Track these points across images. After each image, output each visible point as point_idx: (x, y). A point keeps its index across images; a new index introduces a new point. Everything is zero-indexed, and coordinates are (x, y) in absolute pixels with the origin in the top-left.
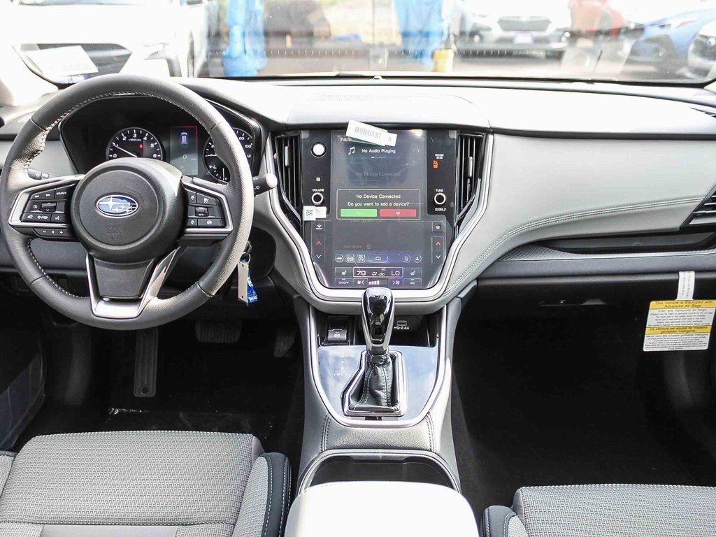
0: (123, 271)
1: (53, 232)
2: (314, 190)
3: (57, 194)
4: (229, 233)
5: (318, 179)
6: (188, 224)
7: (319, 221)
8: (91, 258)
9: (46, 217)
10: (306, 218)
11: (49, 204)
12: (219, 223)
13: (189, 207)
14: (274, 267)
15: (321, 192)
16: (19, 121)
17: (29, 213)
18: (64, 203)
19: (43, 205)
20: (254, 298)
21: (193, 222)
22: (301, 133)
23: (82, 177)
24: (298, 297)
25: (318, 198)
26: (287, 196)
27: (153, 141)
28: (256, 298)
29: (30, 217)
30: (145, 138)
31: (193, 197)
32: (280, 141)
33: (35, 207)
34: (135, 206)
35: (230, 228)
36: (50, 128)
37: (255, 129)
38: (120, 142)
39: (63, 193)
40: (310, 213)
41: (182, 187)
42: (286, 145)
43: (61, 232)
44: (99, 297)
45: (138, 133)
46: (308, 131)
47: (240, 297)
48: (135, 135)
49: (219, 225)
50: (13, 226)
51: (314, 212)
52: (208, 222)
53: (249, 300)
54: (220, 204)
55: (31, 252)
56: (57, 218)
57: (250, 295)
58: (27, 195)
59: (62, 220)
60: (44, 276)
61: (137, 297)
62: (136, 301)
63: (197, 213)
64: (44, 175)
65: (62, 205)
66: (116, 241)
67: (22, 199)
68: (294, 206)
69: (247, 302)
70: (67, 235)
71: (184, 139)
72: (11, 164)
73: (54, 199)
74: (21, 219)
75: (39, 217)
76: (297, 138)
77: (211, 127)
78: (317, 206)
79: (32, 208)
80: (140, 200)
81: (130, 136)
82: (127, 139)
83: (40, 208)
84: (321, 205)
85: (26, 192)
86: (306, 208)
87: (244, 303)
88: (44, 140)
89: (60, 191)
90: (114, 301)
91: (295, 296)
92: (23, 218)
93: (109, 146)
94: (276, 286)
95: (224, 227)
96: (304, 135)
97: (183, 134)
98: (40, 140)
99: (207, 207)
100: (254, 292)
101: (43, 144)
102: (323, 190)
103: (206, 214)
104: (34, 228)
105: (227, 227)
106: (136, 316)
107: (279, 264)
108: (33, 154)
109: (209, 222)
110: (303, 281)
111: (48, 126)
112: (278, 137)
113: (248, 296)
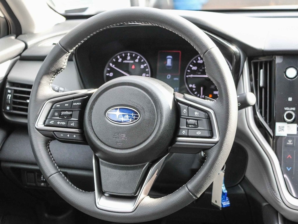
0: (124, 172)
1: (68, 136)
2: (285, 109)
3: (74, 104)
4: (216, 143)
5: (290, 99)
6: (180, 134)
7: (290, 136)
8: (97, 159)
9: (64, 123)
10: (278, 133)
11: (67, 113)
12: (207, 134)
13: (181, 119)
14: (245, 176)
15: (292, 111)
16: (39, 45)
17: (51, 119)
18: (78, 112)
19: (63, 113)
20: (227, 203)
21: (184, 132)
22: (275, 58)
23: (94, 91)
24: (267, 205)
25: (289, 116)
26: (261, 113)
27: (143, 63)
28: (228, 203)
29: (52, 122)
30: (137, 61)
31: (185, 110)
32: (256, 65)
33: (56, 114)
34: (138, 116)
35: (216, 139)
36: (72, 50)
37: (235, 54)
38: (116, 64)
39: (78, 104)
40: (282, 129)
41: (176, 102)
42: (261, 68)
43: (75, 136)
44: (102, 193)
45: (131, 56)
46: (282, 57)
47: (213, 201)
48: (129, 58)
49: (208, 135)
50: (38, 130)
51: (285, 129)
52: (197, 133)
53: (222, 205)
54: (209, 118)
55: (50, 151)
56: (73, 124)
57: (224, 199)
58: (50, 105)
59: (76, 126)
60: (59, 172)
61: (133, 195)
62: (132, 198)
63: (187, 124)
64: (61, 89)
65: (76, 114)
66: (120, 145)
67: (47, 107)
68: (267, 123)
69: (221, 206)
70: (78, 138)
71: (169, 62)
72: (41, 78)
73: (71, 108)
74: (44, 123)
75: (58, 123)
76: (271, 63)
77: (204, 51)
78: (288, 123)
79: (53, 115)
80: (142, 111)
81: (125, 58)
82: (122, 61)
83: (60, 116)
84: (293, 122)
85: (50, 102)
86: (278, 125)
87: (217, 207)
88: (67, 60)
89: (76, 102)
90: (114, 197)
91: (264, 204)
92: (46, 123)
93: (107, 66)
94: (246, 194)
95: (211, 137)
96: (278, 60)
97: (168, 57)
98: (64, 61)
99: (197, 120)
100: (227, 198)
101: (66, 64)
102: (294, 109)
103: (196, 126)
104: (54, 131)
105: (214, 137)
106: (131, 211)
107: (250, 174)
108: (57, 72)
109: (199, 133)
110: (274, 190)
111: (71, 49)
112: (255, 61)
113: (222, 201)
